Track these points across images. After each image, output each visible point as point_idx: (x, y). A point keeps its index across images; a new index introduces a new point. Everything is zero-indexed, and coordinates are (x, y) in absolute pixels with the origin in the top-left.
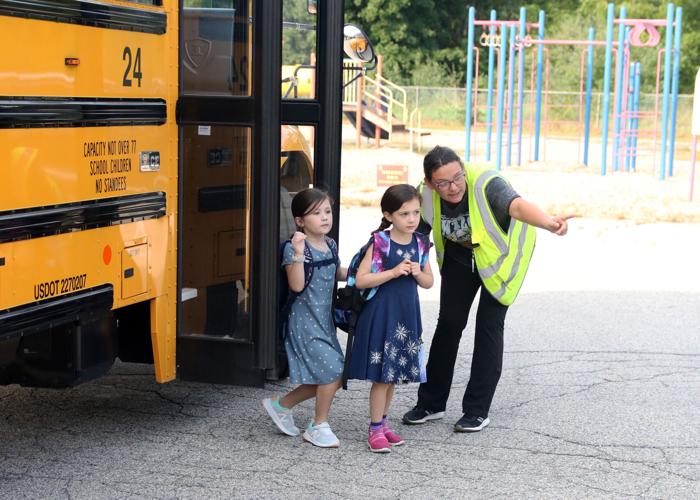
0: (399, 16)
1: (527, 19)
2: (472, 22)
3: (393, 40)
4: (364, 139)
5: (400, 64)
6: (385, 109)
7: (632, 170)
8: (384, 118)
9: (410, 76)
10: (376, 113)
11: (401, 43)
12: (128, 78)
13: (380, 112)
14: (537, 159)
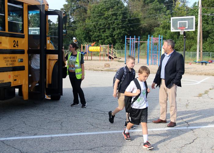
0: (121, 38)
1: (136, 38)
2: (126, 38)
3: (120, 42)
4: (109, 59)
5: (121, 47)
6: (113, 54)
7: (155, 64)
8: (113, 56)
9: (123, 48)
10: (111, 55)
11: (121, 43)
12: (15, 46)
13: (112, 55)
14: (139, 63)
